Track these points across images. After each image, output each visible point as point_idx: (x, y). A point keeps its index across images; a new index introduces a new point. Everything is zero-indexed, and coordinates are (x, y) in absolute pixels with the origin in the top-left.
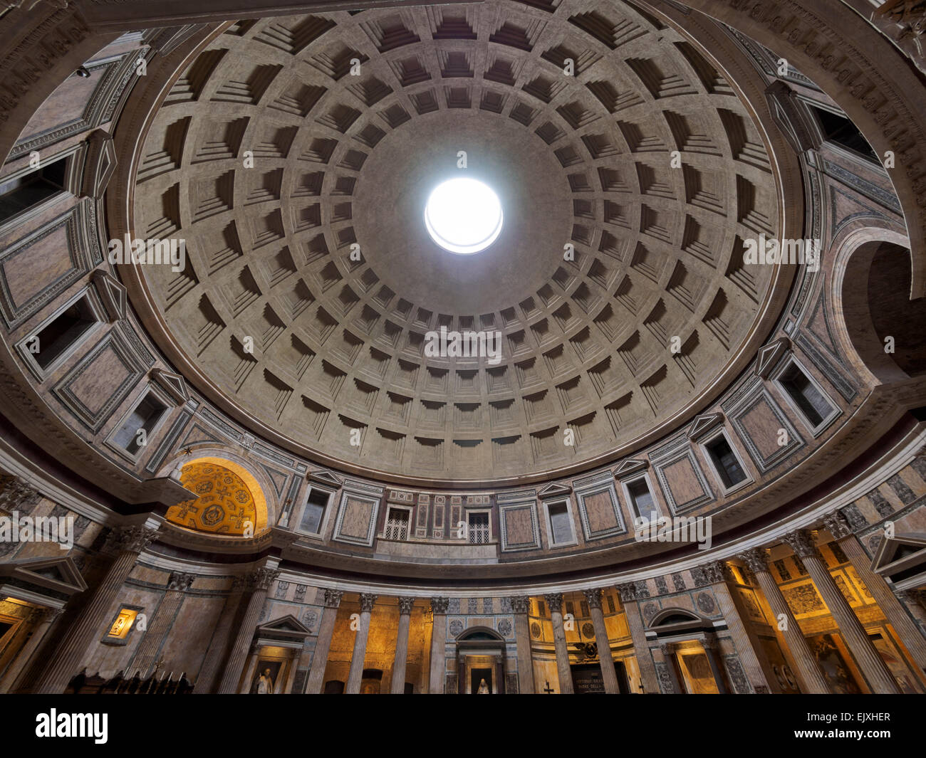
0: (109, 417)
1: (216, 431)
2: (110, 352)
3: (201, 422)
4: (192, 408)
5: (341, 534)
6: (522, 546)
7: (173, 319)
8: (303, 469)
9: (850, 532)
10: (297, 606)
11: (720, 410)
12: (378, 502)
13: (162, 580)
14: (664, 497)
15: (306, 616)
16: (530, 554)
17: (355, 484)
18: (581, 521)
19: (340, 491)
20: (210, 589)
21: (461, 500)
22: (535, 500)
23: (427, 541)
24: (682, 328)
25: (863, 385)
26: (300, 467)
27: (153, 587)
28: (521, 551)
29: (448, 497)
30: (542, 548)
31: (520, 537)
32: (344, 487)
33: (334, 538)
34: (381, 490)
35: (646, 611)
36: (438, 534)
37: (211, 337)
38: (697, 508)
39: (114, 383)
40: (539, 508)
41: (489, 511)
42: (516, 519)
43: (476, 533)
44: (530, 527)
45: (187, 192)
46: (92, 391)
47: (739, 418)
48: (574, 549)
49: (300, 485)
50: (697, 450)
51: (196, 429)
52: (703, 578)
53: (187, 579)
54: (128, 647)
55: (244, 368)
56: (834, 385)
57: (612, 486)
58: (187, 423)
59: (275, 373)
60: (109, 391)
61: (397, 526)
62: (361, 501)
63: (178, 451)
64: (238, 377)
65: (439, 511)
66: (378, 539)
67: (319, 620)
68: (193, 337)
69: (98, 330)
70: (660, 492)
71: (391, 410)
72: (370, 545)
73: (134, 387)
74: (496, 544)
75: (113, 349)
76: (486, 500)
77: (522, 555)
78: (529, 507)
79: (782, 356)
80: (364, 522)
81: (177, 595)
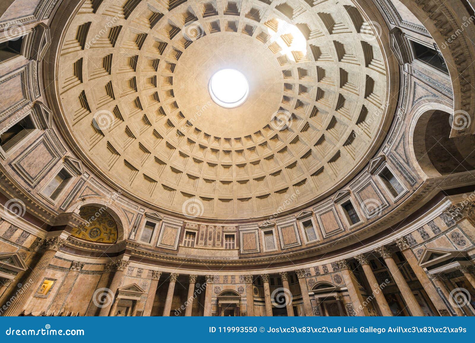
0: (41, 180)
1: (98, 190)
2: (42, 146)
3: (90, 185)
4: (86, 177)
5: (161, 244)
6: (251, 251)
7: (76, 131)
8: (143, 211)
9: (408, 247)
10: (138, 279)
11: (349, 189)
12: (180, 228)
13: (67, 265)
14: (320, 229)
15: (142, 284)
16: (254, 255)
17: (169, 219)
18: (280, 239)
19: (161, 222)
20: (93, 270)
21: (221, 228)
22: (258, 229)
23: (204, 248)
24: (333, 149)
25: (420, 178)
26: (141, 210)
27: (62, 269)
28: (250, 253)
29: (215, 227)
30: (260, 252)
31: (250, 247)
32: (163, 220)
33: (158, 246)
34: (182, 222)
35: (309, 283)
36: (210, 245)
37: (97, 141)
38: (336, 235)
39: (44, 162)
40: (259, 233)
41: (235, 234)
42: (248, 238)
43: (228, 244)
44: (255, 242)
45: (87, 63)
46: (32, 166)
47: (358, 193)
48: (276, 253)
49: (141, 219)
50: (337, 207)
51: (87, 188)
52: (337, 267)
53: (80, 265)
54: (48, 299)
55: (113, 159)
56: (405, 178)
57: (295, 223)
58: (83, 185)
59: (129, 162)
60: (41, 166)
61: (189, 240)
62: (172, 227)
63: (78, 199)
64: (110, 163)
65: (210, 233)
66: (180, 246)
67: (149, 286)
68: (87, 140)
69: (36, 133)
70: (318, 226)
71: (188, 183)
72: (176, 249)
73: (55, 165)
74: (238, 250)
75: (44, 144)
76: (234, 228)
77: (250, 255)
78: (255, 233)
79: (381, 164)
80: (173, 238)
81: (75, 273)
